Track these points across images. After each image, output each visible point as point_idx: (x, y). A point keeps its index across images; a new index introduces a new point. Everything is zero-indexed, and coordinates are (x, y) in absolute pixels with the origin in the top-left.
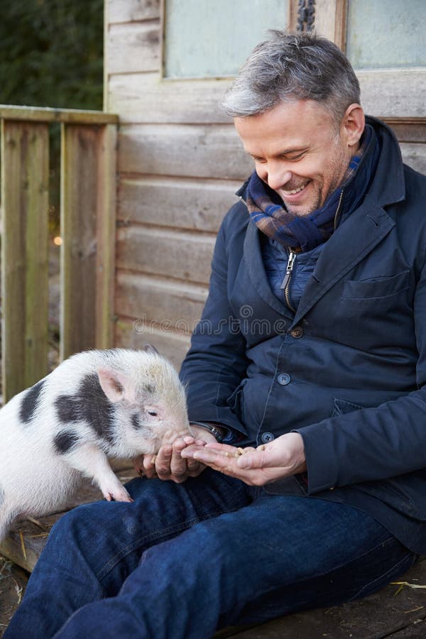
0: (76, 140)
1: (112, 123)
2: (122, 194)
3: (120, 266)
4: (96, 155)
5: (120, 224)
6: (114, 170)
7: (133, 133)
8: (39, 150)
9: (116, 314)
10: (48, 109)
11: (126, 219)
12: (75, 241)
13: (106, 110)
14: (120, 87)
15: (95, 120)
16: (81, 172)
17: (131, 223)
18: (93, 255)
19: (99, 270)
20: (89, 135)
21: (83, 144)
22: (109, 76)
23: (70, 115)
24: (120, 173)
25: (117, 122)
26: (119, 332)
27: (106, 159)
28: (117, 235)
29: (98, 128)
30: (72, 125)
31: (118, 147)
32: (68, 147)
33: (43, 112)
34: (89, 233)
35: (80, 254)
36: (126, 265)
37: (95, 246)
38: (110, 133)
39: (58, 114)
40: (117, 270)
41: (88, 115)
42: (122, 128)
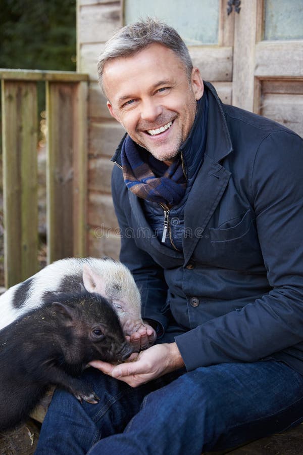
0: (57, 93)
1: (84, 81)
2: (92, 134)
3: (92, 187)
4: (72, 104)
5: (90, 157)
6: (86, 115)
7: (97, 88)
8: (30, 102)
9: (88, 224)
10: (37, 71)
11: (96, 153)
12: (57, 170)
13: (79, 71)
14: (89, 54)
15: (72, 79)
16: (61, 118)
17: (99, 156)
18: (71, 180)
19: (76, 191)
20: (67, 90)
21: (62, 96)
22: (81, 45)
23: (53, 75)
24: (90, 118)
25: (88, 80)
26: (91, 238)
27: (80, 108)
28: (88, 164)
29: (73, 84)
30: (54, 83)
31: (89, 99)
32: (51, 98)
33: (33, 74)
34: (67, 163)
35: (61, 180)
36: (96, 187)
37: (72, 174)
38: (82, 88)
39: (44, 75)
40: (89, 192)
41: (66, 75)
42: (91, 84)
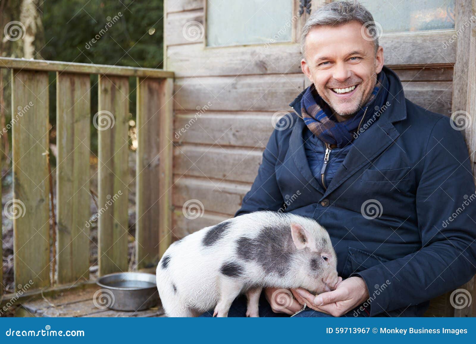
0: (146, 88)
1: (170, 77)
2: (177, 124)
3: (176, 172)
4: (159, 99)
5: (176, 144)
6: (171, 108)
7: (184, 83)
8: (123, 95)
9: (173, 205)
10: (129, 68)
11: (180, 141)
12: (146, 156)
13: (165, 69)
14: (175, 54)
15: (160, 75)
16: (149, 110)
17: (183, 144)
18: (157, 166)
19: (162, 176)
20: (155, 85)
21: (151, 91)
22: (167, 47)
23: (144, 71)
24: (176, 110)
25: (174, 77)
26: (176, 217)
27: (167, 101)
28: (174, 152)
29: (161, 80)
30: (144, 78)
31: (174, 92)
32: (141, 93)
33: (126, 70)
34: (154, 150)
35: (149, 166)
36: (180, 172)
37: (159, 160)
38: (169, 84)
39: (136, 71)
40: (174, 175)
41: (155, 72)
42: (177, 80)
